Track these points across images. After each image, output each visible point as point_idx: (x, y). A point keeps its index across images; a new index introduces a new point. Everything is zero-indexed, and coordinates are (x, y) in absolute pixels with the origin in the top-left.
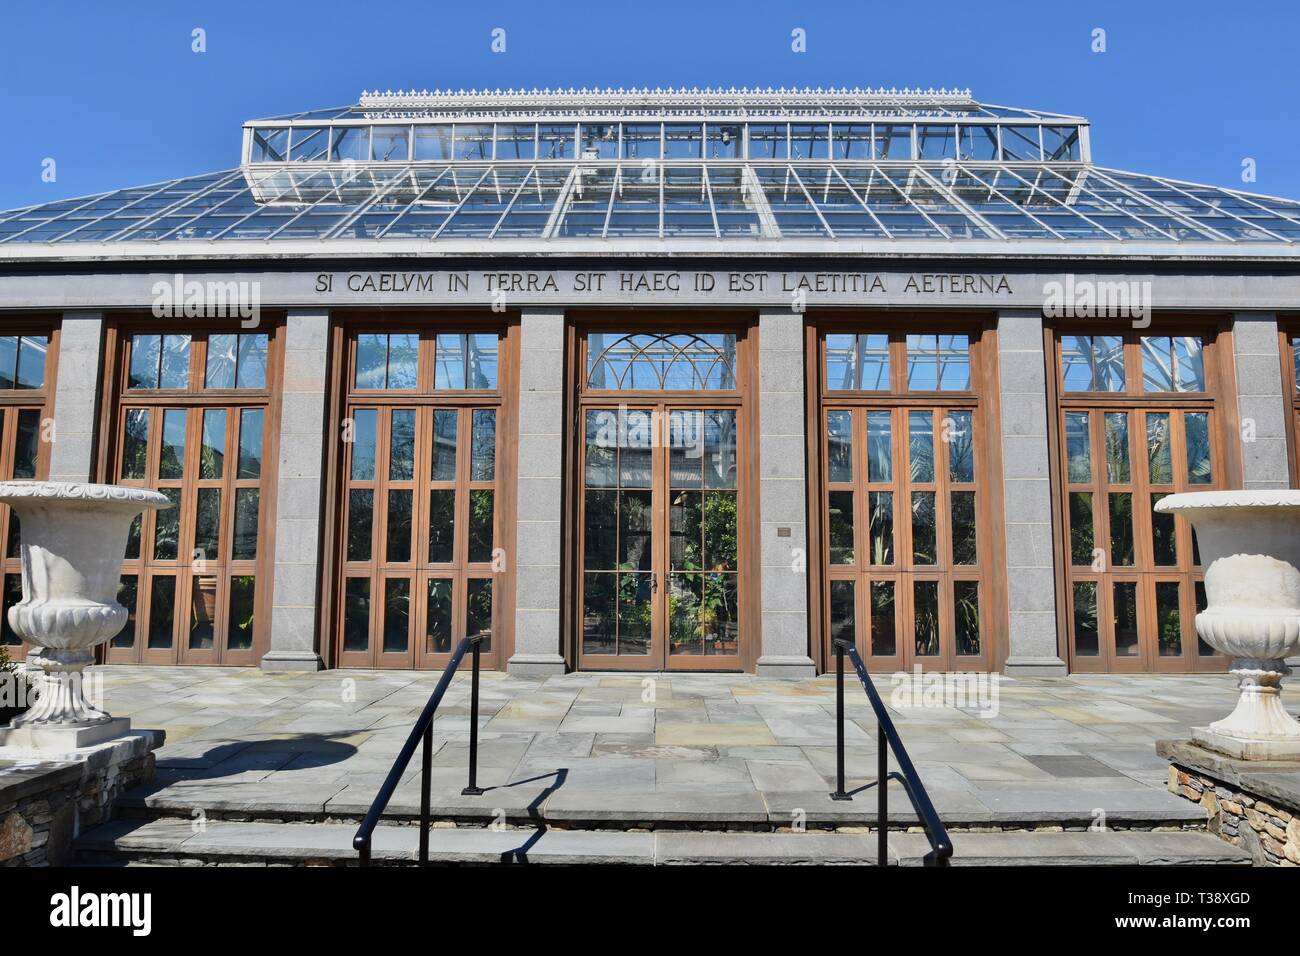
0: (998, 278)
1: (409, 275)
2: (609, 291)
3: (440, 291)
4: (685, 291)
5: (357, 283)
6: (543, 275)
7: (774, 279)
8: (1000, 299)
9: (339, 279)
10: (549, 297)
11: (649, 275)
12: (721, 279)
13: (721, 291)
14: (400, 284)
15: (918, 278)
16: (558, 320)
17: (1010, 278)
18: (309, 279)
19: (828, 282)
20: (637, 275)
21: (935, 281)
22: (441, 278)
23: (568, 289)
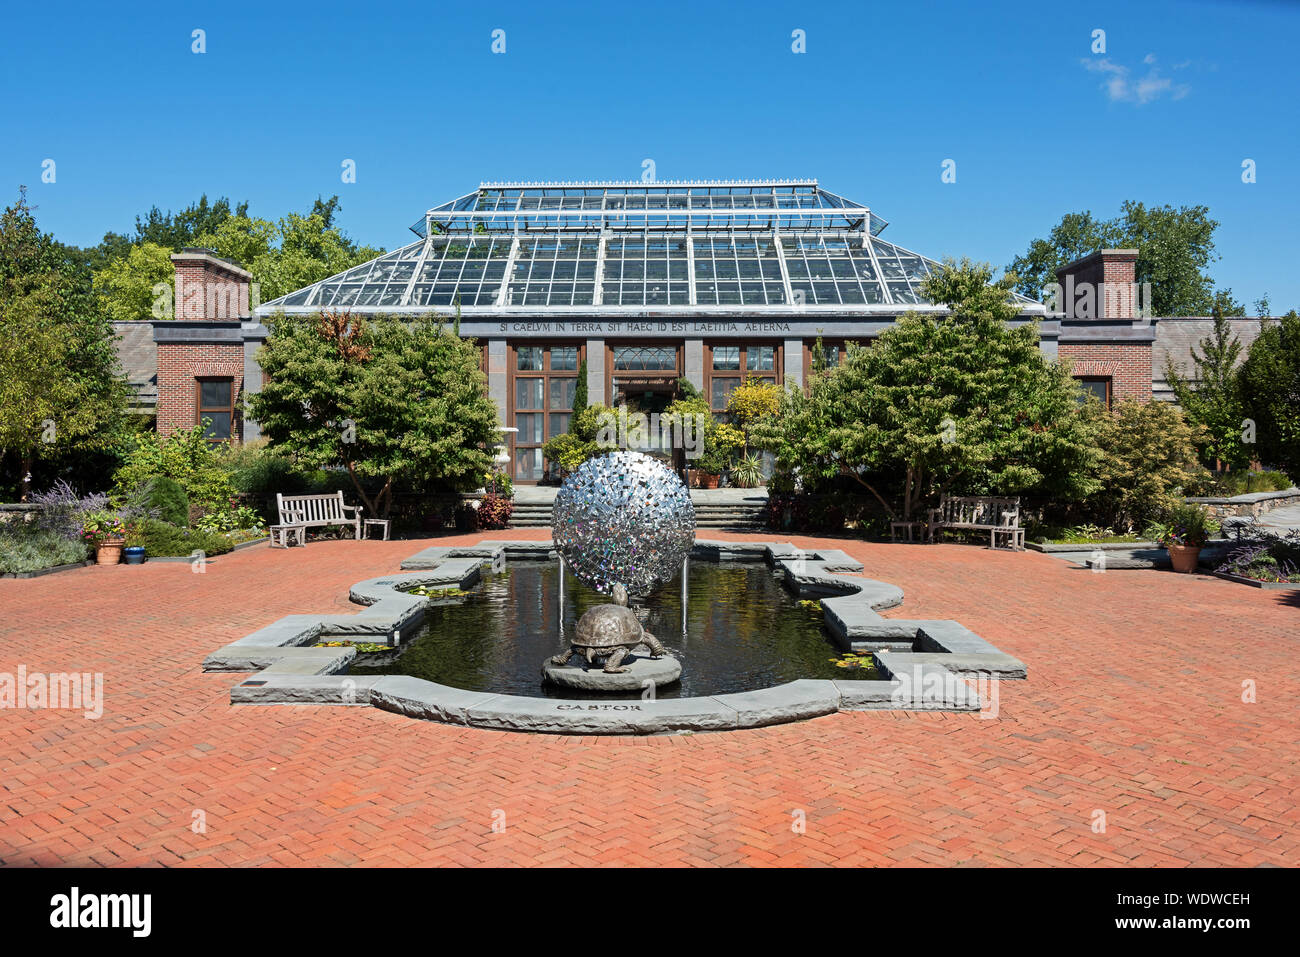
0: (784, 324)
1: (539, 324)
2: (623, 330)
3: (553, 331)
4: (654, 330)
5: (518, 327)
6: (596, 325)
7: (691, 326)
8: (785, 333)
9: (510, 326)
10: (598, 333)
11: (639, 324)
12: (669, 326)
13: (669, 331)
14: (536, 328)
15: (751, 325)
16: (603, 343)
17: (789, 324)
18: (498, 326)
19: (713, 326)
20: (634, 325)
21: (758, 326)
22: (553, 325)
23: (606, 330)
